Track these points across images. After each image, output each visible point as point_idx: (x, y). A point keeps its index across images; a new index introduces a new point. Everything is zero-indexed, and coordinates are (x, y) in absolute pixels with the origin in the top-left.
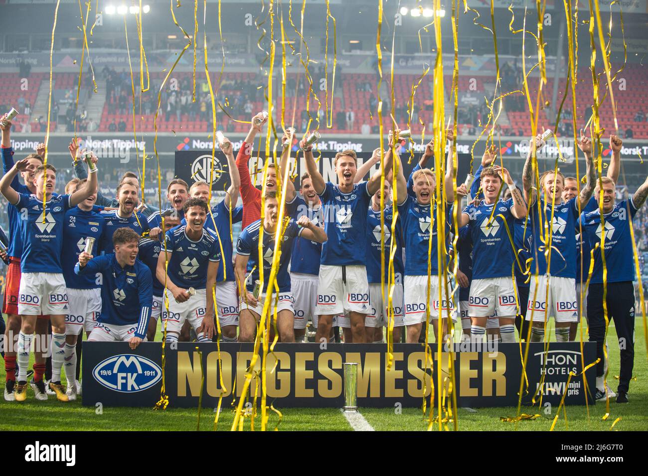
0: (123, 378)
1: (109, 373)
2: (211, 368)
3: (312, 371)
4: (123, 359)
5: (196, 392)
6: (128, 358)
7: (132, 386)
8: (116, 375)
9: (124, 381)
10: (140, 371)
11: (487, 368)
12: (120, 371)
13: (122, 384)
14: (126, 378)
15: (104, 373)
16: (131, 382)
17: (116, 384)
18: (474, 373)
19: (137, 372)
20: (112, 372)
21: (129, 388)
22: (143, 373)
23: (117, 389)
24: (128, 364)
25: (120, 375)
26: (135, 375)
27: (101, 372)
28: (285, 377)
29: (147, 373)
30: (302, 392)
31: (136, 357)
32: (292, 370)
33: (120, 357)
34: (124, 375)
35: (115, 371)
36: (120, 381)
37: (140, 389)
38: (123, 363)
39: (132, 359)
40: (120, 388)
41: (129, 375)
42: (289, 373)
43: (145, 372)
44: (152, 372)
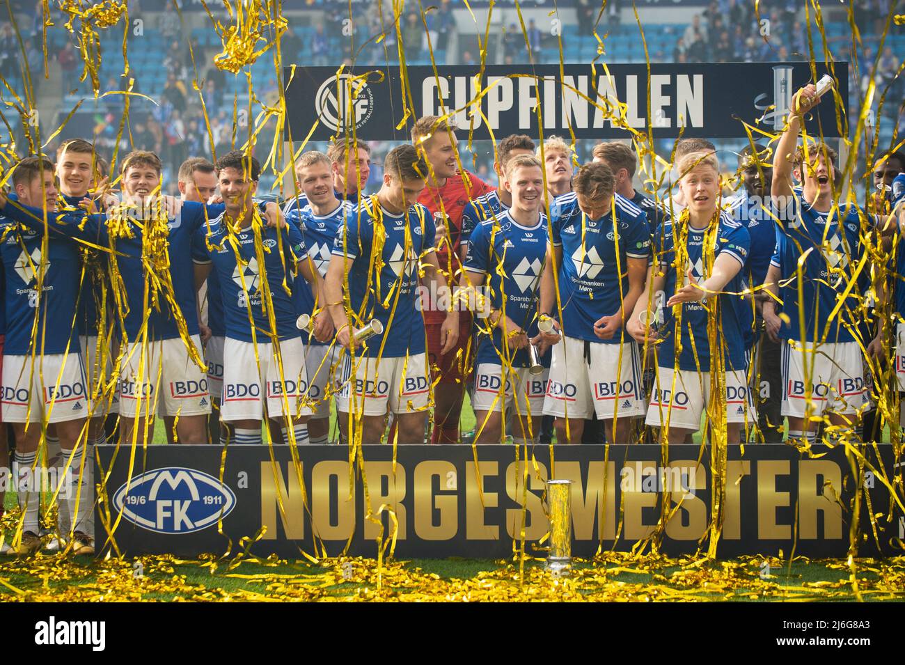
0: (166, 509)
1: (142, 500)
2: (321, 490)
3: (496, 494)
4: (166, 475)
5: (295, 532)
6: (174, 474)
7: (183, 523)
8: (154, 503)
9: (168, 514)
10: (196, 497)
11: (807, 488)
12: (161, 496)
13: (165, 519)
14: (171, 509)
15: (133, 500)
16: (181, 515)
17: (154, 519)
18: (784, 498)
19: (190, 497)
20: (147, 498)
21: (177, 527)
22: (202, 500)
23: (156, 529)
24: (174, 484)
25: (161, 504)
26: (187, 503)
27: (128, 498)
28: (448, 504)
29: (208, 500)
30: (478, 530)
31: (188, 472)
32: (461, 492)
33: (160, 472)
34: (168, 503)
35: (152, 496)
36: (161, 515)
37: (196, 528)
38: (165, 483)
39: (182, 475)
40: (160, 526)
41: (177, 503)
42: (456, 497)
43: (205, 498)
44: (216, 498)
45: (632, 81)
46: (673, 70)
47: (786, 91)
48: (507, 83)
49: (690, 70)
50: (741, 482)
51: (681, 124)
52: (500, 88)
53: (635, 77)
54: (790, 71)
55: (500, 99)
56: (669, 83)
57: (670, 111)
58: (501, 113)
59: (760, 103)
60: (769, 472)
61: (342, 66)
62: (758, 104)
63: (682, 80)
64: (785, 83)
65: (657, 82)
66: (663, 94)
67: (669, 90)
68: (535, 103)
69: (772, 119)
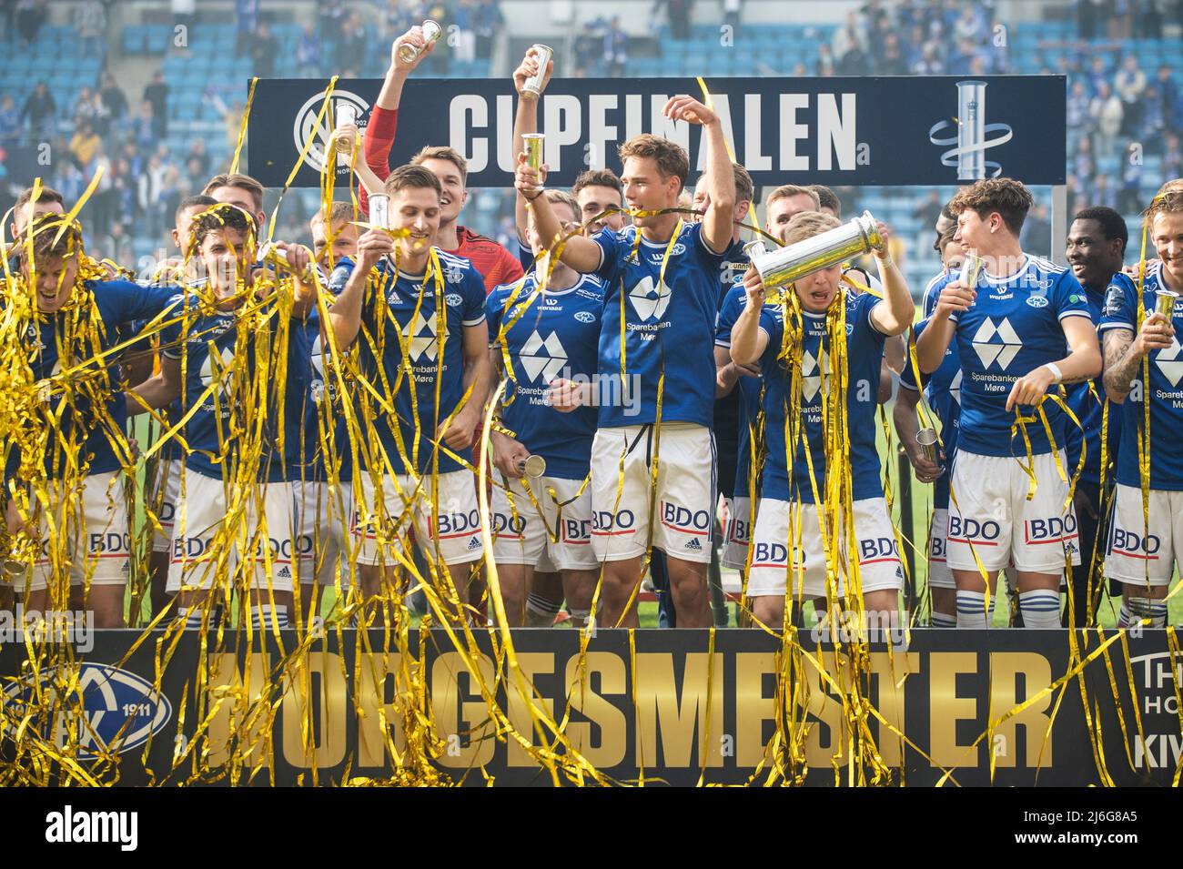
3: (551, 700)
6: (80, 671)
7: (91, 744)
10: (112, 705)
11: (1001, 693)
13: (66, 737)
15: (19, 710)
16: (89, 731)
18: (968, 708)
19: (103, 707)
22: (121, 711)
25: (61, 715)
27: (12, 708)
29: (129, 709)
31: (99, 668)
32: (501, 697)
36: (61, 732)
39: (91, 674)
41: (85, 714)
43: (126, 708)
44: (141, 707)
45: (753, 103)
46: (812, 86)
47: (975, 118)
48: (571, 103)
49: (837, 86)
50: (906, 683)
51: (824, 164)
52: (563, 112)
53: (757, 97)
54: (982, 89)
55: (563, 128)
56: (807, 106)
57: (807, 147)
58: (563, 148)
59: (938, 135)
60: (947, 668)
61: (334, 79)
62: (935, 136)
63: (826, 101)
64: (975, 107)
65: (791, 103)
66: (799, 121)
67: (807, 116)
68: (612, 133)
69: (955, 158)
